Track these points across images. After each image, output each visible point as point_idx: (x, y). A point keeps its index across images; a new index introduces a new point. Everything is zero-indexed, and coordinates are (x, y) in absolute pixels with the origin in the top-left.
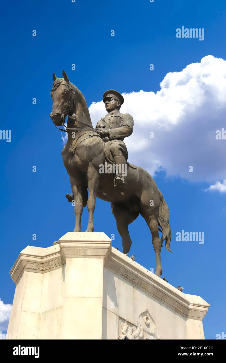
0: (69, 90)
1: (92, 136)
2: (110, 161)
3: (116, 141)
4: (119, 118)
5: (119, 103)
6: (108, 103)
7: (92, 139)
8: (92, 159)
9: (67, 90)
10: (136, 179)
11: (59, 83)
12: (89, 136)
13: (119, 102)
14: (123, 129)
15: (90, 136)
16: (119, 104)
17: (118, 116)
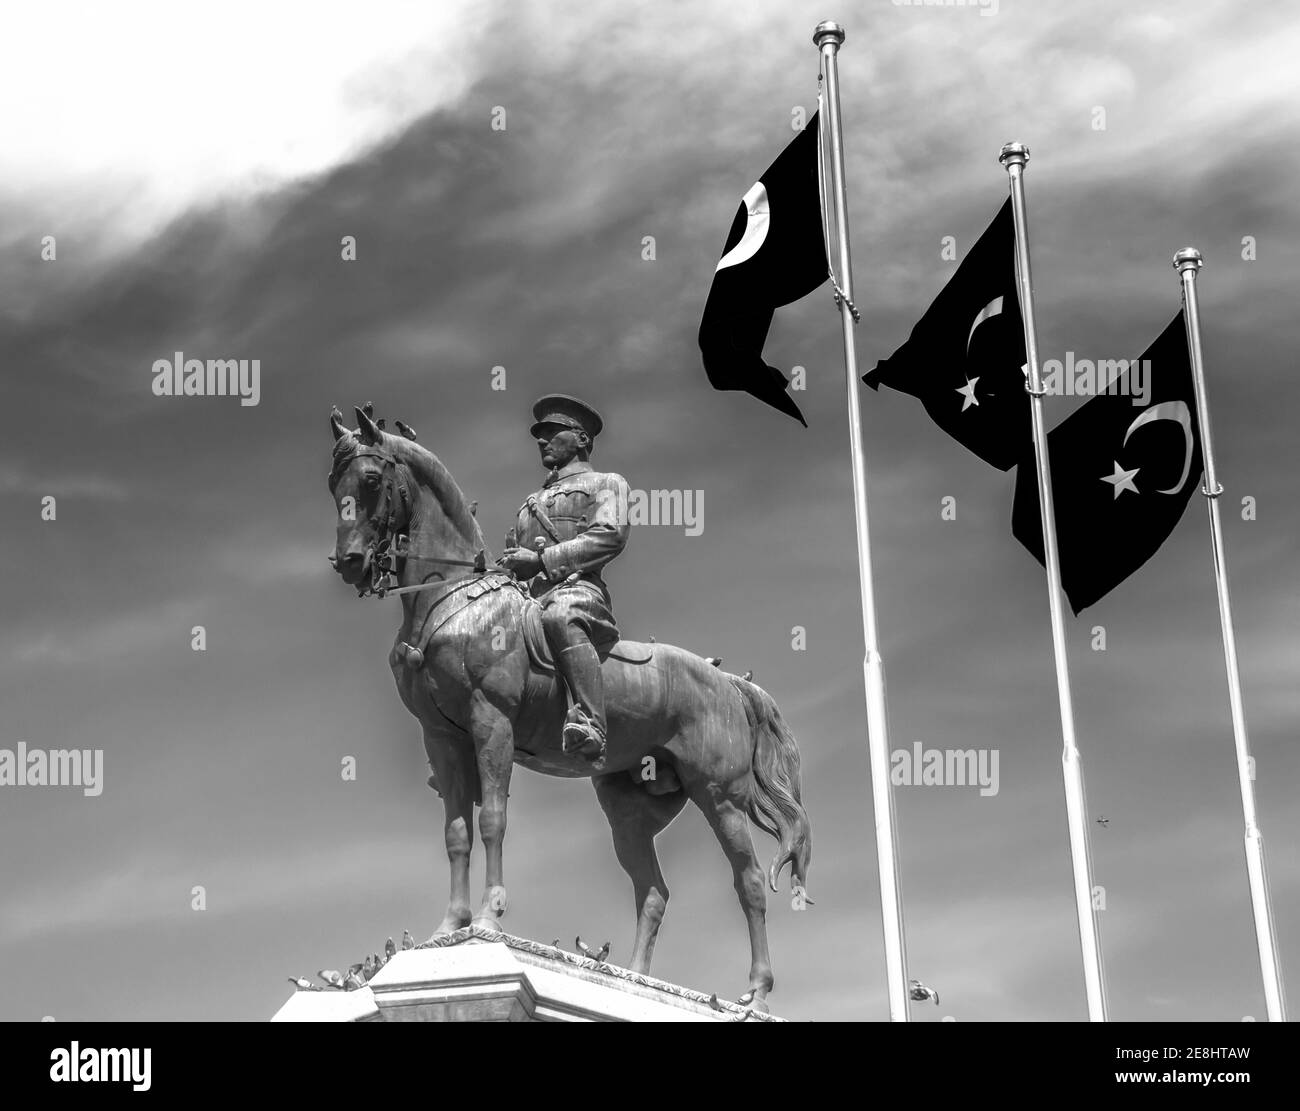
0: (385, 467)
1: (476, 599)
2: (545, 665)
3: (565, 593)
4: (580, 496)
5: (584, 436)
6: (546, 444)
7: (477, 608)
8: (480, 676)
9: (375, 472)
10: (648, 697)
11: (349, 453)
12: (466, 601)
13: (582, 434)
14: (587, 543)
15: (469, 598)
16: (583, 440)
17: (577, 492)
